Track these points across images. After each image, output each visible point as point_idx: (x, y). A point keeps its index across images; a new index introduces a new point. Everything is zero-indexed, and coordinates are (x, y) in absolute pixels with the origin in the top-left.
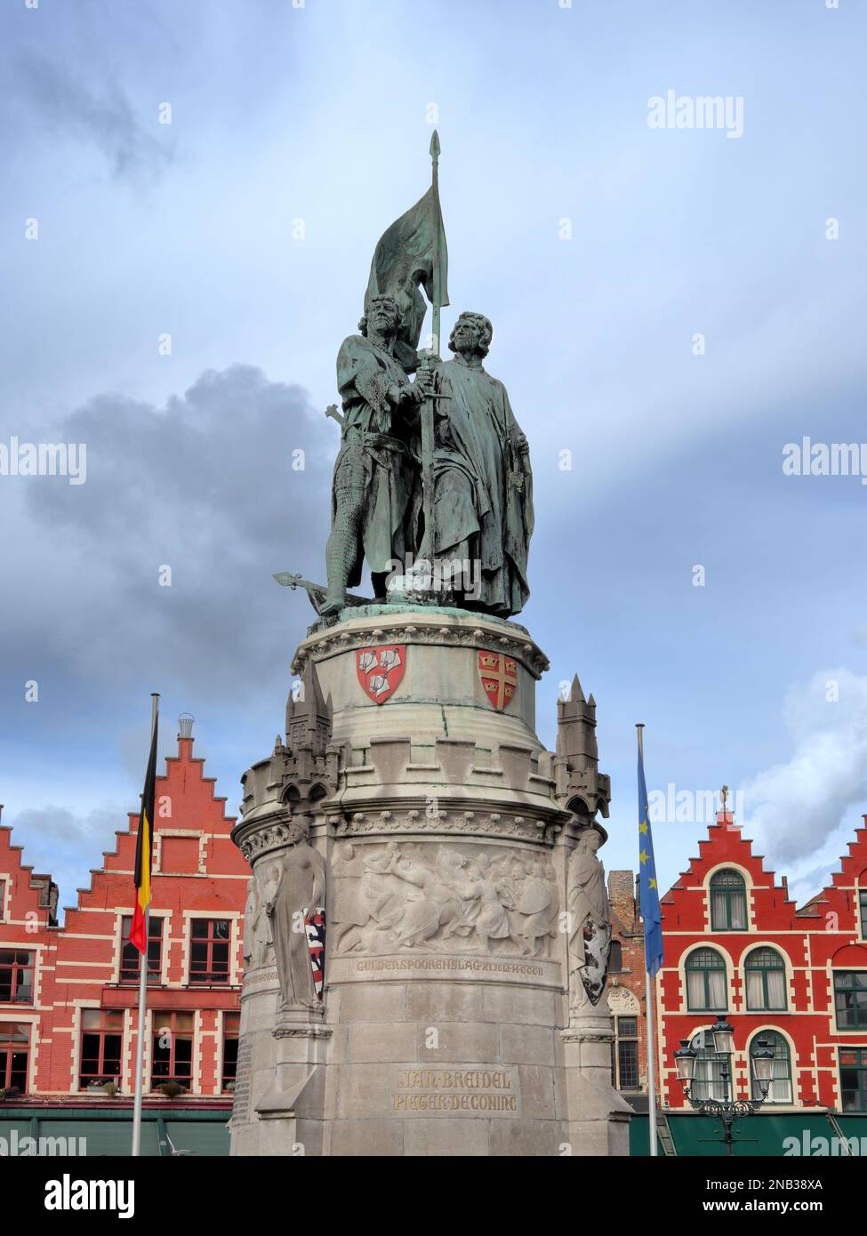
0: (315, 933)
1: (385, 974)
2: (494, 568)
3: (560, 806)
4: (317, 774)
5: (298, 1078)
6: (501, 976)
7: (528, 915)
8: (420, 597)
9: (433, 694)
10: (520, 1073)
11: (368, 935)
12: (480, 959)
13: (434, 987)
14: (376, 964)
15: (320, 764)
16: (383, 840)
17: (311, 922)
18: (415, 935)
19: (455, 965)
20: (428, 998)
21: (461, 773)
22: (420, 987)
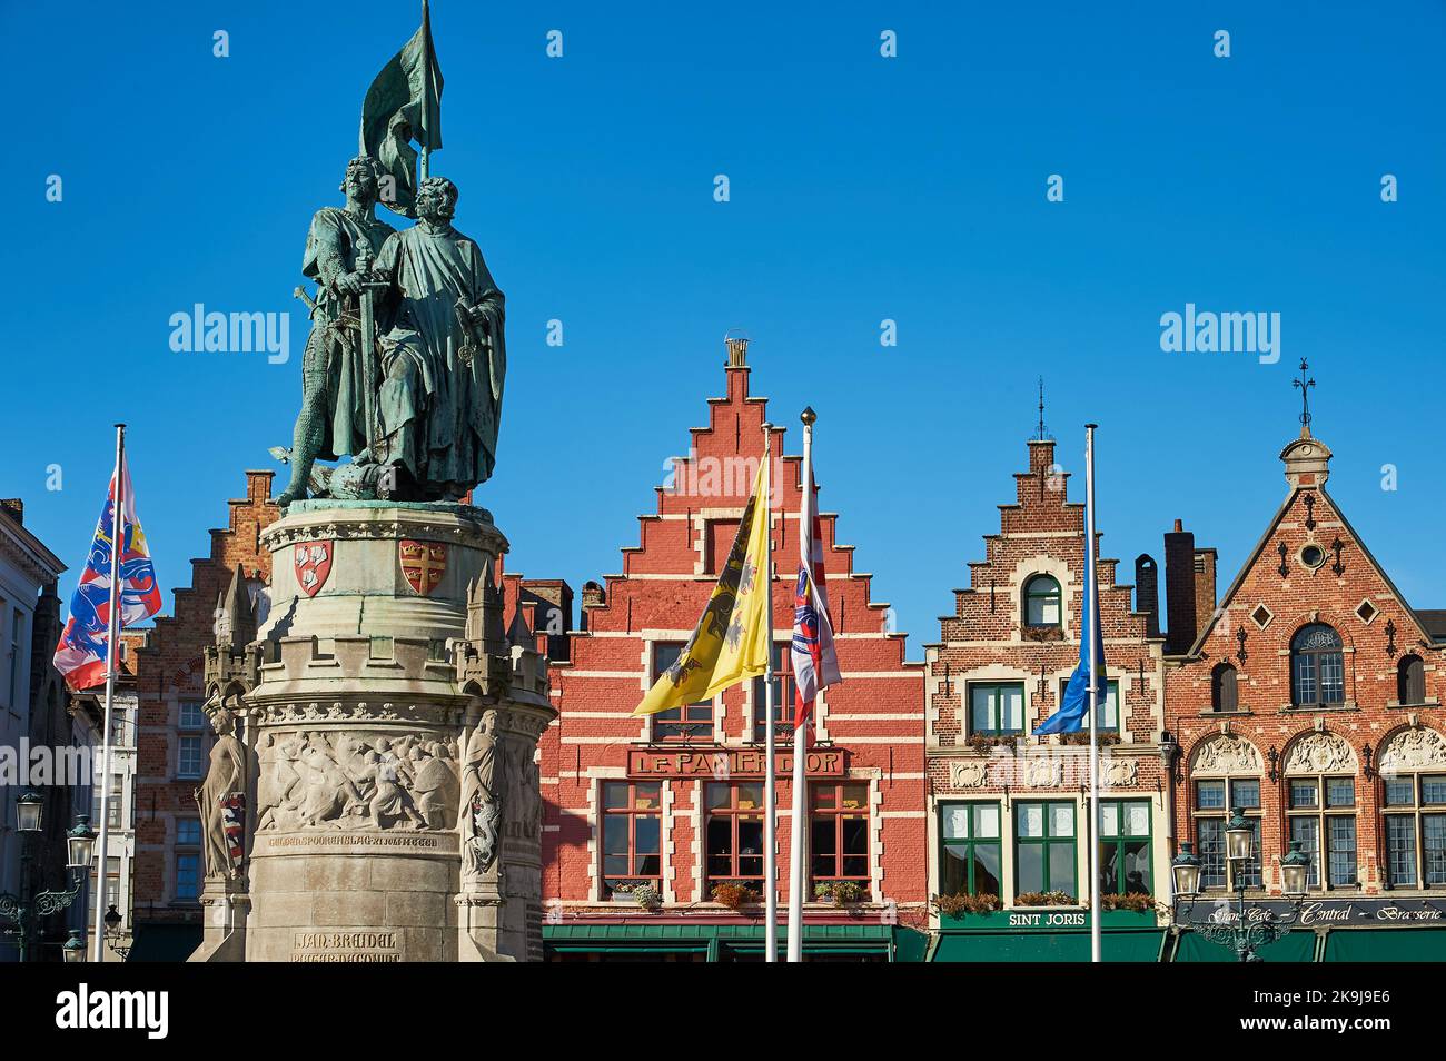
0: (231, 815)
1: (290, 849)
2: (445, 445)
3: (460, 689)
4: (234, 673)
5: (217, 940)
6: (391, 849)
7: (424, 793)
8: (354, 489)
9: (356, 585)
10: (406, 934)
11: (281, 813)
12: (371, 835)
13: (329, 860)
14: (283, 840)
15: (238, 664)
16: (292, 729)
17: (228, 804)
18: (314, 814)
19: (350, 841)
20: (323, 871)
21: (356, 668)
22: (317, 861)
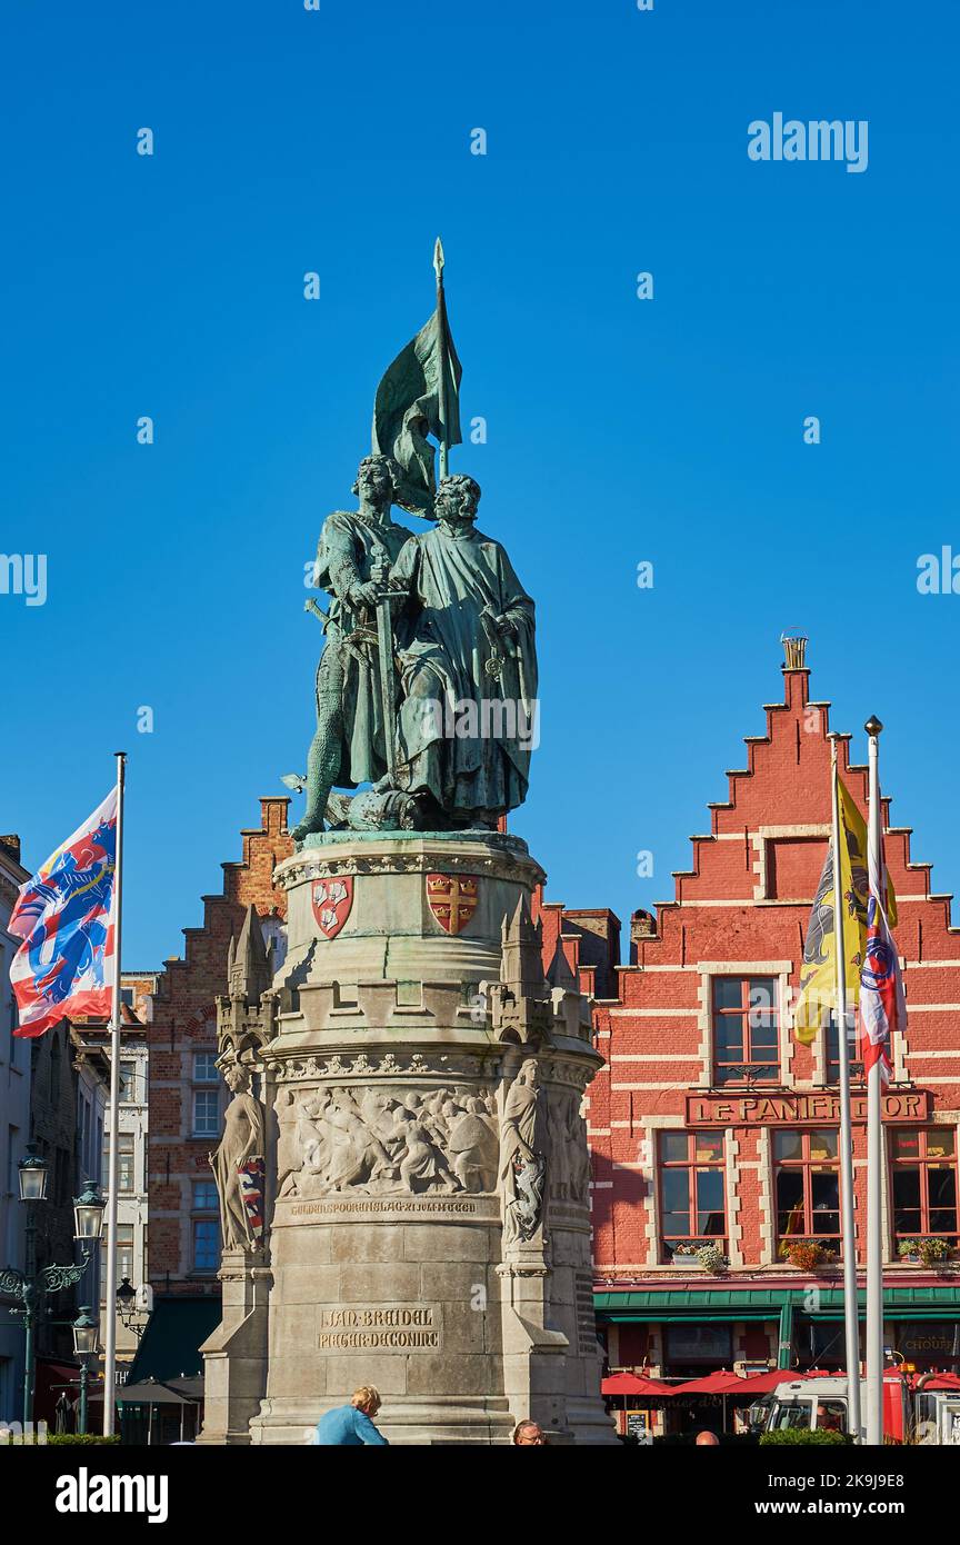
0: (250, 1181)
1: (314, 1217)
2: (473, 768)
3: (495, 1037)
4: (249, 1025)
5: (236, 1320)
6: (425, 1215)
7: (459, 1153)
8: (375, 819)
9: (380, 925)
10: (443, 1309)
11: (303, 1179)
12: (403, 1200)
13: (357, 1229)
14: (307, 1208)
15: (253, 1014)
16: (314, 1085)
17: (245, 1169)
18: (340, 1179)
19: (380, 1207)
20: (351, 1240)
21: (382, 1016)
22: (344, 1230)
